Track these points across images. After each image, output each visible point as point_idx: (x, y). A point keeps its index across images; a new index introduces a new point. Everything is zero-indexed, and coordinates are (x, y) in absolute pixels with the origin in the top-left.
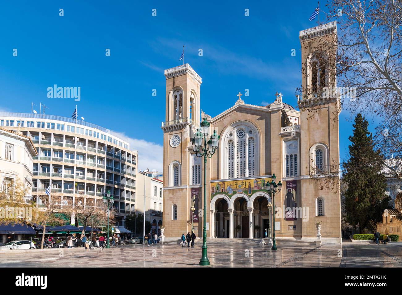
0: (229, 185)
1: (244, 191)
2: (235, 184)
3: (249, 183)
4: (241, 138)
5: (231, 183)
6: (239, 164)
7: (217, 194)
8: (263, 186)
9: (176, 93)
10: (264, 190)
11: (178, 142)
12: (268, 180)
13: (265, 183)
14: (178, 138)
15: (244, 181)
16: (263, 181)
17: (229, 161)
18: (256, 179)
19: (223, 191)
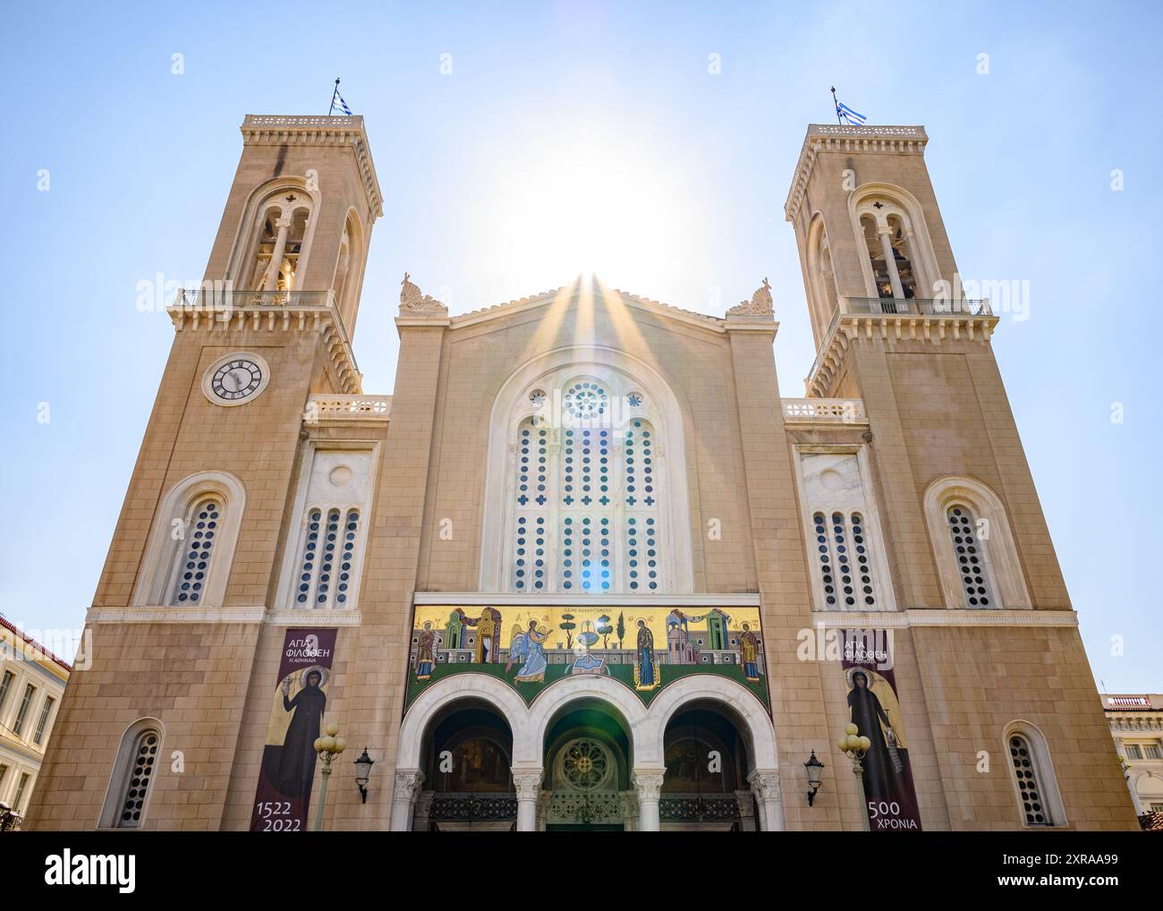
0: (526, 629)
1: (611, 666)
2: (563, 626)
3: (641, 623)
5: (538, 615)
6: (578, 527)
7: (446, 670)
8: (720, 648)
9: (279, 202)
10: (724, 665)
11: (255, 384)
12: (741, 618)
13: (726, 633)
14: (253, 369)
15: (614, 615)
16: (718, 621)
17: (519, 510)
18: (680, 610)
19: (488, 659)
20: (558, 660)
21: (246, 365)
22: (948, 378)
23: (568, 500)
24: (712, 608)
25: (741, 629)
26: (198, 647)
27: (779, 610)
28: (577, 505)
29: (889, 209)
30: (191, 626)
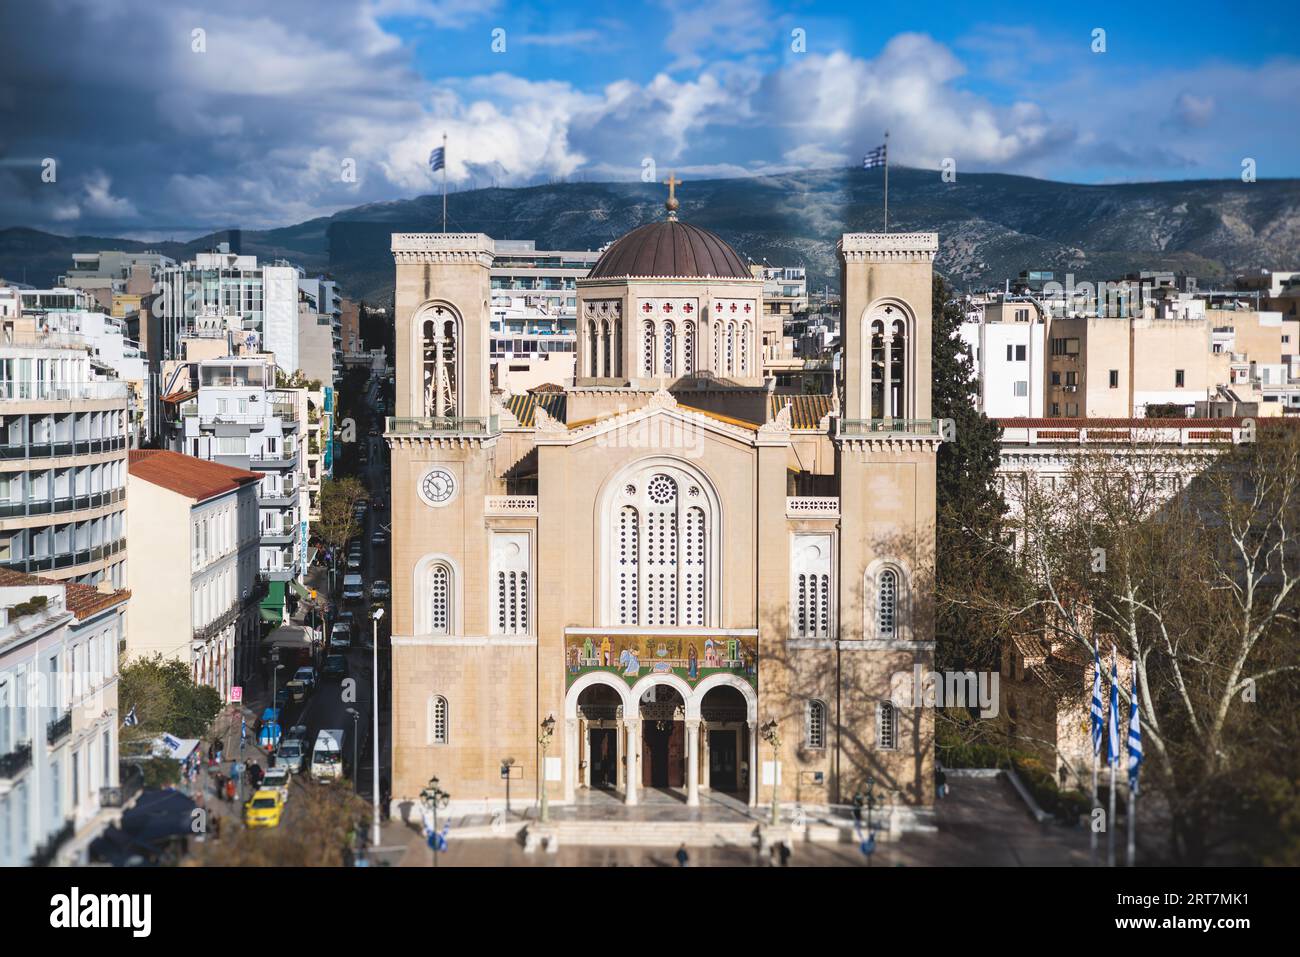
0: (627, 647)
1: (675, 669)
3: (691, 644)
4: (662, 502)
6: (656, 579)
7: (586, 670)
8: (733, 659)
9: (433, 315)
10: (735, 668)
11: (450, 489)
13: (737, 650)
14: (447, 478)
16: (734, 643)
17: (621, 568)
18: (713, 637)
19: (608, 664)
20: (646, 665)
21: (441, 475)
22: (901, 482)
23: (651, 562)
24: (731, 637)
26: (454, 658)
27: (767, 638)
28: (656, 564)
29: (894, 314)
30: (448, 647)
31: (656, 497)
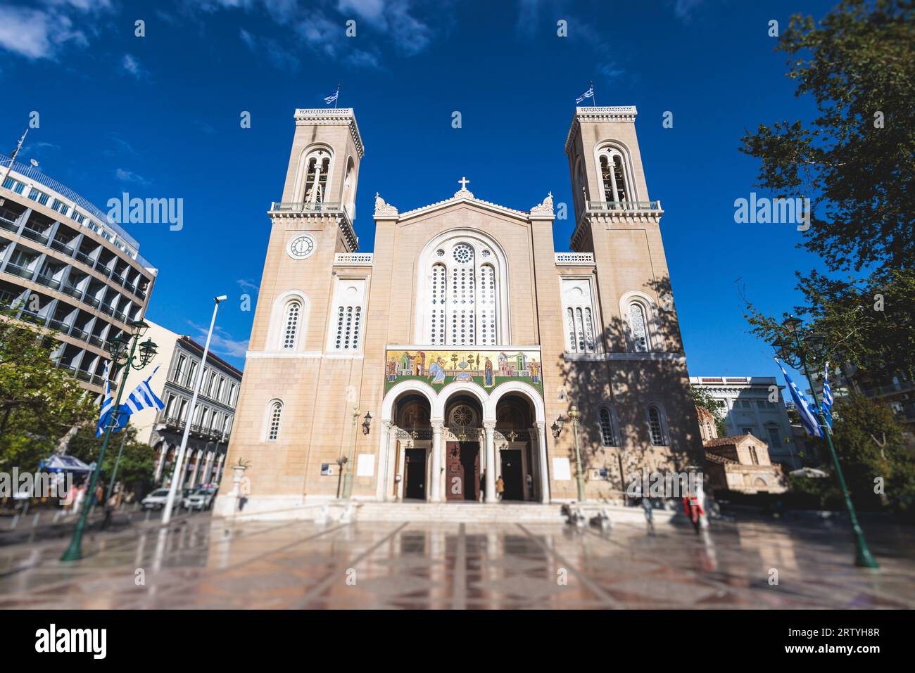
0: (436, 361)
1: (473, 377)
2: (452, 360)
3: (487, 358)
4: (463, 262)
6: (459, 314)
7: (402, 378)
8: (522, 369)
9: (316, 155)
10: (524, 377)
11: (310, 248)
12: (532, 356)
13: (524, 363)
14: (309, 241)
15: (475, 355)
16: (521, 358)
17: (432, 307)
18: (505, 352)
19: (419, 374)
20: (450, 374)
21: (305, 239)
22: (636, 242)
23: (455, 302)
24: (518, 352)
25: (531, 361)
26: (295, 368)
27: (548, 353)
28: (459, 303)
29: (614, 152)
30: (291, 359)
31: (459, 259)
